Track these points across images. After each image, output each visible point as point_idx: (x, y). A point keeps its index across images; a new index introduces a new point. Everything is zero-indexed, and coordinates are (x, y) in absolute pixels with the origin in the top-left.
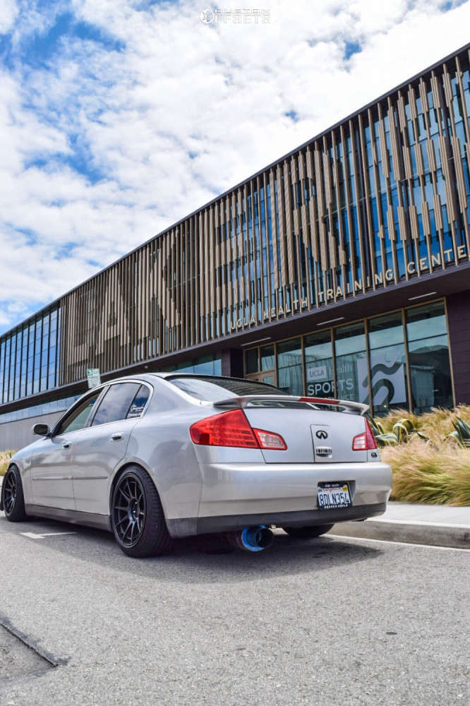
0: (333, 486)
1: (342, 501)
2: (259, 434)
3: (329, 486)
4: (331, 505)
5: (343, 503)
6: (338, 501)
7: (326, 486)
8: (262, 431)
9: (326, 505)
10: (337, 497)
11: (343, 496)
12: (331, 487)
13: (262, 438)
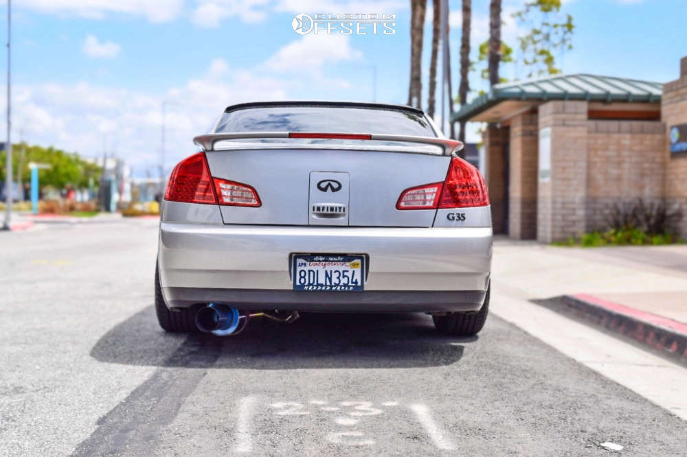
0: (331, 259)
1: (344, 281)
2: (222, 185)
3: (322, 259)
4: (318, 285)
5: (345, 285)
6: (335, 280)
7: (316, 258)
8: (227, 182)
9: (309, 284)
10: (335, 276)
11: (349, 274)
12: (325, 261)
13: (226, 191)
